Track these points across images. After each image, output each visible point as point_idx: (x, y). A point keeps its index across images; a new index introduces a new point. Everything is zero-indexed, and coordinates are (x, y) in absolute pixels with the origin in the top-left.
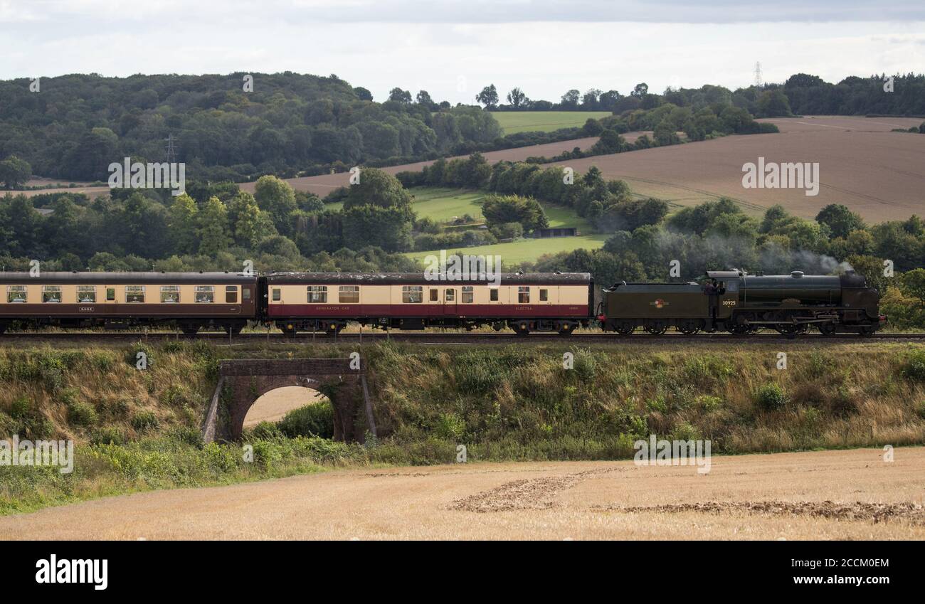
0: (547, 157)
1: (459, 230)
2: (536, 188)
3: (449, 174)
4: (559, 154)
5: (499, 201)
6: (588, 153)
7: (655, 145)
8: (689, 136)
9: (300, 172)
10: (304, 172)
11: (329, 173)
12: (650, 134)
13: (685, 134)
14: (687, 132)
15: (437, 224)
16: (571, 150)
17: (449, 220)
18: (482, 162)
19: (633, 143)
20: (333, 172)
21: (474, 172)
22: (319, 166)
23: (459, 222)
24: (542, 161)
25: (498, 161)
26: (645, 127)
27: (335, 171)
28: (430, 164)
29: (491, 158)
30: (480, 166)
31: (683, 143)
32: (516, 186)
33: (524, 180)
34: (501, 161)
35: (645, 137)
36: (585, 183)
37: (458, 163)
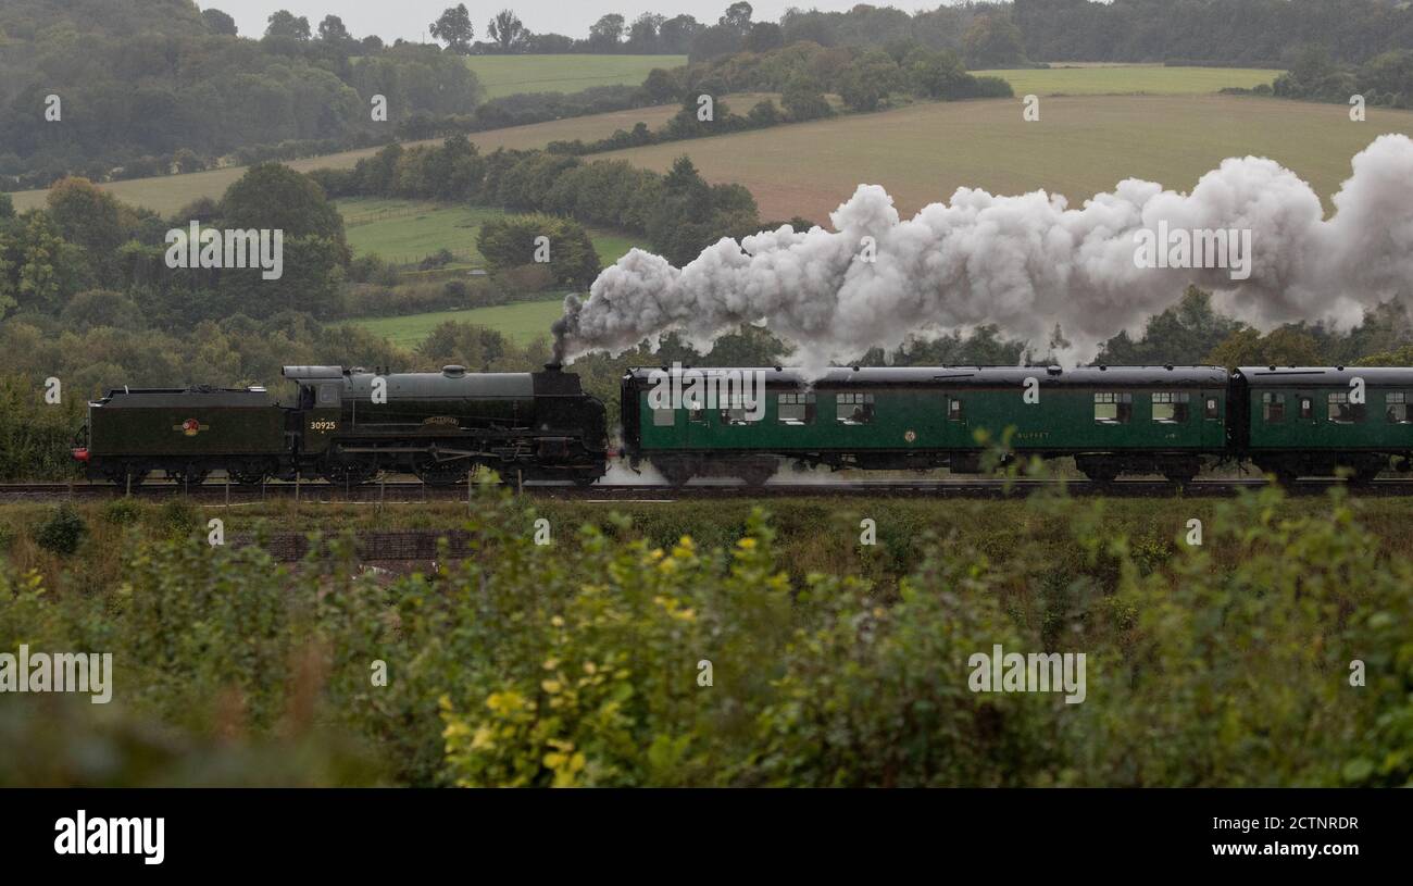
0: (587, 140)
1: (432, 277)
2: (572, 201)
3: (406, 174)
4: (607, 135)
5: (509, 223)
6: (661, 133)
7: (786, 121)
8: (846, 101)
9: (115, 170)
10: (121, 169)
11: (167, 172)
12: (776, 100)
13: (840, 97)
14: (844, 96)
15: (392, 268)
16: (629, 129)
17: (412, 260)
18: (470, 150)
19: (745, 115)
20: (175, 170)
21: (454, 170)
22: (149, 158)
23: (430, 262)
24: (579, 149)
25: (495, 149)
26: (757, 84)
27: (180, 167)
28: (370, 154)
29: (486, 143)
30: (466, 159)
31: (836, 114)
32: (533, 196)
33: (549, 184)
34: (500, 149)
35: (769, 104)
36: (666, 190)
37: (424, 154)
